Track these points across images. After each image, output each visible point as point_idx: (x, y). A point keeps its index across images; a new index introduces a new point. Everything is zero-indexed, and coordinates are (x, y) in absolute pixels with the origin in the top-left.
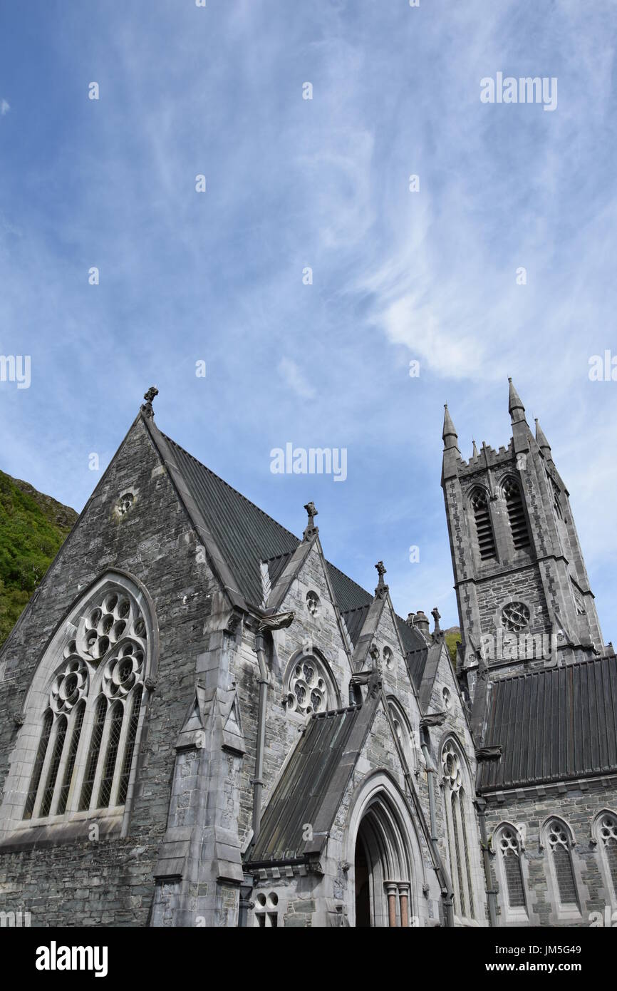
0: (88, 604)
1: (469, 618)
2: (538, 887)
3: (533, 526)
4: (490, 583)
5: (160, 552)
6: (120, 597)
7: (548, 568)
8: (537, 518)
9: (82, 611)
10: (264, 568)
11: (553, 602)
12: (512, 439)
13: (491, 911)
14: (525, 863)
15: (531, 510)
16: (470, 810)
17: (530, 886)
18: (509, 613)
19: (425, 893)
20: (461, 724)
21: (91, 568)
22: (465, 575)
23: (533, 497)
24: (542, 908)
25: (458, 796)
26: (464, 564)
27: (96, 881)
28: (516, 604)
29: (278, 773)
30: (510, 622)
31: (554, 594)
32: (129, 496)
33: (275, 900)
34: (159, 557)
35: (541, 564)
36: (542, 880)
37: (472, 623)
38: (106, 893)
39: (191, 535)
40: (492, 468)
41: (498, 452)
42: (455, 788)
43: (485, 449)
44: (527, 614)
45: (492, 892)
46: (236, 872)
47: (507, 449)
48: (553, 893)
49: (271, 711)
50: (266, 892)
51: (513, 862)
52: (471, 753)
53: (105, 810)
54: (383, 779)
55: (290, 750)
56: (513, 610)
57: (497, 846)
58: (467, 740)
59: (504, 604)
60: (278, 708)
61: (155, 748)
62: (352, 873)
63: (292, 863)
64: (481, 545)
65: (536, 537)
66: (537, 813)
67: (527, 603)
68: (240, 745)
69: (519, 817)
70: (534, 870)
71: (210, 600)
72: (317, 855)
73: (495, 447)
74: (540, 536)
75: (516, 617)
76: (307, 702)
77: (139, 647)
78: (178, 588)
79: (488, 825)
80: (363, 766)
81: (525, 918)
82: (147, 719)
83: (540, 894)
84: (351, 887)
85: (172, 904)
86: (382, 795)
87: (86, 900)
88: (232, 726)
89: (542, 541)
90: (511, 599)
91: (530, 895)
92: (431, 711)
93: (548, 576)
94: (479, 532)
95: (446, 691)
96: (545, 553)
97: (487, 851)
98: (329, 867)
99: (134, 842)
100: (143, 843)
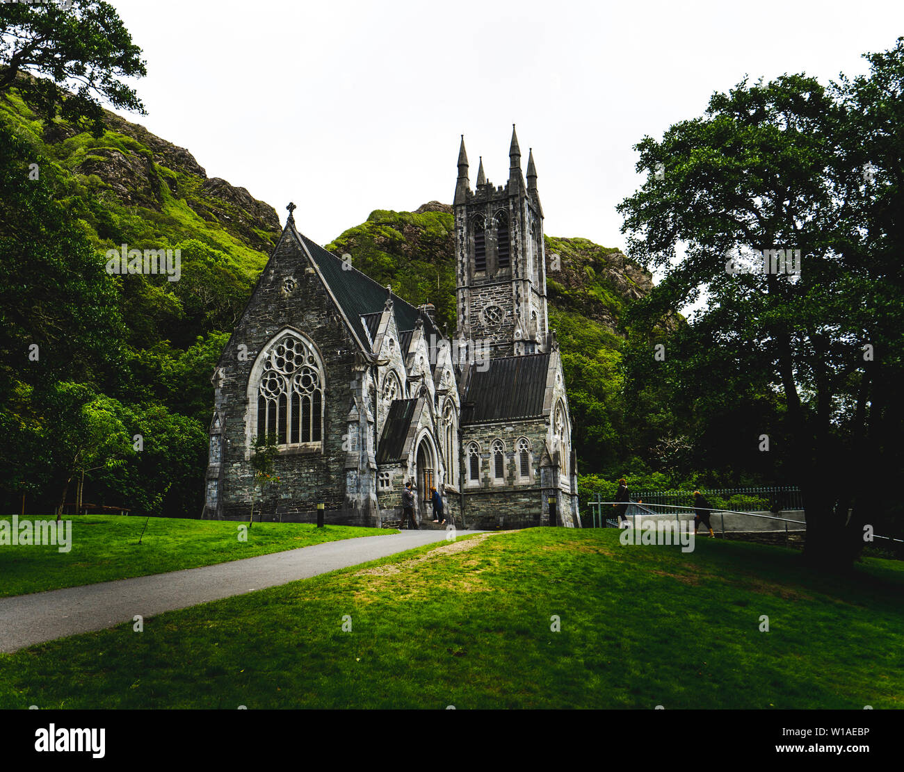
0: (276, 343)
1: (463, 313)
2: (486, 471)
3: (513, 255)
4: (480, 290)
5: (319, 323)
6: (295, 343)
7: (518, 287)
8: (516, 249)
9: (272, 346)
10: (363, 321)
11: (517, 310)
12: (508, 182)
13: (462, 481)
14: (480, 460)
15: (513, 243)
16: (455, 434)
17: (482, 470)
18: (489, 312)
19: (439, 473)
20: (454, 389)
21: (273, 324)
22: (464, 283)
23: (516, 233)
24: (486, 480)
25: (450, 429)
26: (464, 275)
27: (312, 471)
28: (494, 307)
29: (382, 428)
30: (489, 319)
31: (519, 305)
32: (289, 281)
33: (387, 475)
34: (319, 326)
35: (514, 284)
36: (488, 468)
37: (464, 317)
38: (318, 474)
39: (337, 317)
40: (491, 203)
41: (497, 190)
42: (449, 424)
43: (489, 186)
44: (500, 315)
45: (463, 472)
46: (374, 466)
47: (504, 189)
48: (492, 473)
49: (379, 402)
50: (384, 473)
51: (474, 460)
52: (458, 405)
53: (308, 443)
54: (426, 430)
55: (386, 418)
56: (492, 311)
57: (467, 451)
58: (457, 398)
59: (487, 306)
60: (381, 400)
61: (333, 420)
62: (415, 466)
63: (395, 463)
64: (477, 260)
65: (513, 264)
66: (489, 437)
67: (502, 308)
68: (373, 420)
69: (480, 439)
70: (484, 463)
71: (353, 355)
72: (406, 460)
73: (496, 185)
74: (516, 263)
75: (493, 315)
76: (390, 395)
77: (313, 371)
78: (335, 346)
79: (464, 441)
80: (419, 426)
81: (478, 484)
82: (326, 406)
83: (486, 474)
84: (415, 470)
85: (354, 477)
86: (425, 437)
87: (307, 478)
88: (369, 413)
89: (517, 267)
90: (491, 303)
91: (481, 475)
92: (440, 387)
93: (517, 292)
94: (476, 250)
95: (448, 373)
96: (517, 277)
97: (462, 454)
98: (409, 465)
99: (329, 456)
100: (333, 457)
